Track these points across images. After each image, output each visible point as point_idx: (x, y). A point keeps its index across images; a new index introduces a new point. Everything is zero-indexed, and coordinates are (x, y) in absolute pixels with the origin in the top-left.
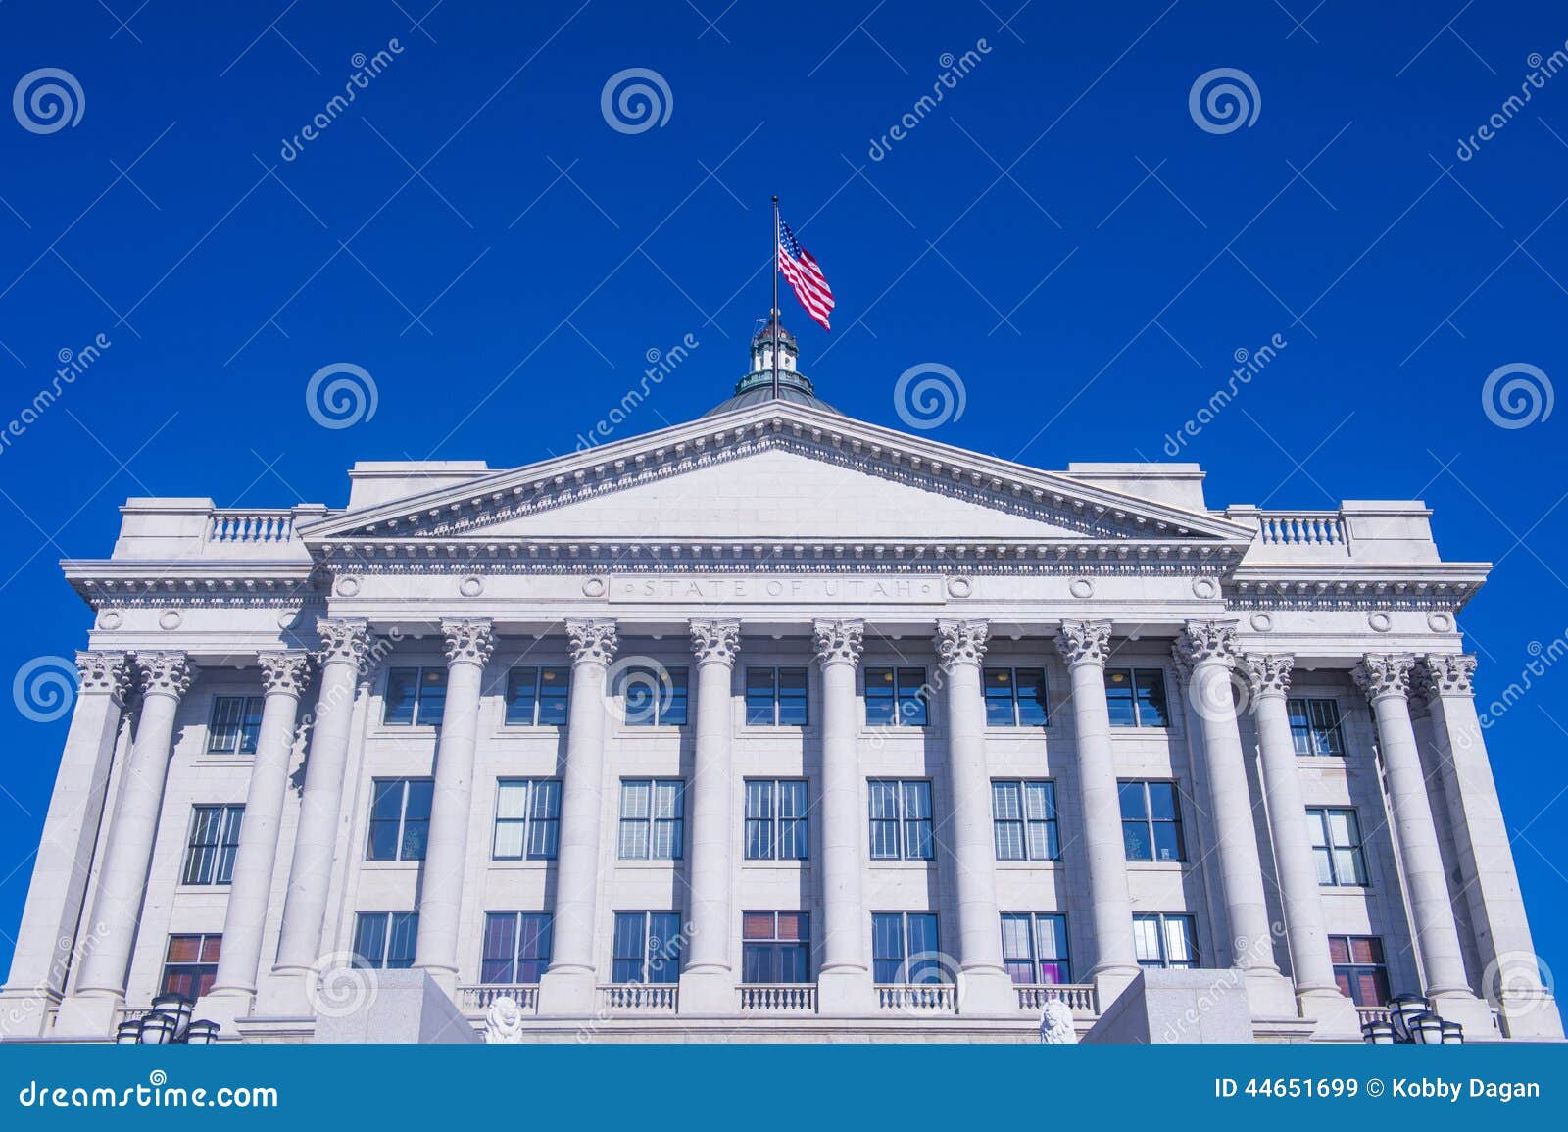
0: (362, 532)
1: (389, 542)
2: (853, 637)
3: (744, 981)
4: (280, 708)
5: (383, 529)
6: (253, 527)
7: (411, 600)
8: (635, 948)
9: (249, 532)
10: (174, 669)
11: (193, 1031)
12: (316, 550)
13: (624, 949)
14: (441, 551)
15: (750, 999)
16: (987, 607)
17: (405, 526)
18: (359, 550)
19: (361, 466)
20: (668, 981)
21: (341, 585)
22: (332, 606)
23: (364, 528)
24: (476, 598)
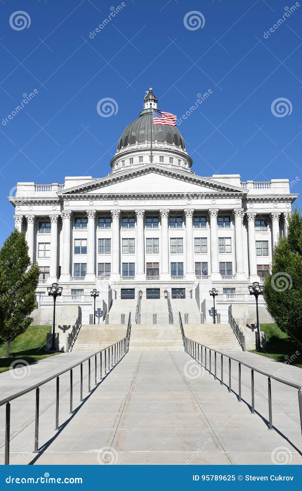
0: (69, 193)
1: (75, 195)
2: (167, 212)
3: (147, 275)
4: (54, 225)
5: (73, 192)
6: (43, 188)
7: (80, 206)
8: (126, 270)
9: (43, 189)
10: (33, 218)
11: (59, 289)
12: (60, 197)
13: (124, 270)
14: (85, 196)
15: (148, 278)
16: (194, 206)
17: (77, 191)
18: (69, 196)
19: (66, 178)
20: (133, 276)
21: (65, 203)
22: (64, 207)
23: (69, 192)
24: (92, 205)
